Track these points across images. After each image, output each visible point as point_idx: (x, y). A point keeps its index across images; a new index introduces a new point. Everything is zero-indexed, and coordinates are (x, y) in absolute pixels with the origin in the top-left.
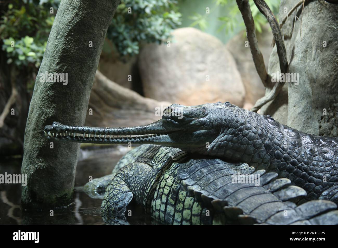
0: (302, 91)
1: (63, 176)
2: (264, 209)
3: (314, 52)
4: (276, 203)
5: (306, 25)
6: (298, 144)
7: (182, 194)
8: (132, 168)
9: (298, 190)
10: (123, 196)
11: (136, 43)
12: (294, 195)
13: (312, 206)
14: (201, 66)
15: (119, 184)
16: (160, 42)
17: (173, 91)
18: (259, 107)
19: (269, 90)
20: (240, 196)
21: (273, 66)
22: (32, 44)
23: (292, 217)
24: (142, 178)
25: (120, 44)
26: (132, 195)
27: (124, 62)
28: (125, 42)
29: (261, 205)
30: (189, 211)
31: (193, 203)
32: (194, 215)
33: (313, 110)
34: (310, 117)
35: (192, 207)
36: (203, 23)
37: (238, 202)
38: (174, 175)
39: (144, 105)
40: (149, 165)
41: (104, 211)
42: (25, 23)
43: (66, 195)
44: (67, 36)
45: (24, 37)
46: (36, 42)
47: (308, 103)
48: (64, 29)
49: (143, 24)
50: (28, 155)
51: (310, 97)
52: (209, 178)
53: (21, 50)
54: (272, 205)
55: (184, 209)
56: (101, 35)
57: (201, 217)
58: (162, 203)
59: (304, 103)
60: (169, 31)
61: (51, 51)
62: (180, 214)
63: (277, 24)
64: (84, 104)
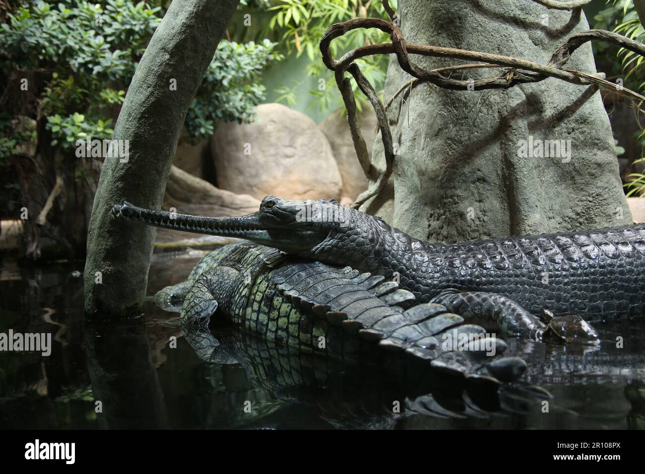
0: (410, 184)
1: (135, 282)
2: (369, 314)
3: (423, 141)
4: (383, 308)
5: (414, 110)
6: (409, 250)
7: (278, 300)
8: (216, 272)
9: (406, 294)
10: (206, 305)
11: (211, 122)
12: (401, 299)
13: (420, 310)
14: (289, 151)
15: (201, 291)
16: (240, 121)
17: (254, 181)
18: (361, 203)
19: (373, 183)
20: (344, 301)
21: (377, 155)
22: (82, 122)
23: (401, 321)
24: (228, 283)
25: (191, 123)
26: (217, 304)
27: (193, 144)
28: (197, 120)
29: (367, 310)
30: (285, 320)
31: (291, 310)
32: (292, 323)
33: (422, 207)
34: (419, 215)
35: (289, 315)
36: (291, 97)
37: (342, 307)
38: (268, 279)
39: (219, 198)
40: (236, 269)
41: (183, 322)
42: (74, 96)
43: (137, 304)
44: (140, 119)
45: (73, 114)
46: (87, 120)
47: (416, 198)
48: (137, 110)
49: (220, 98)
50: (92, 258)
51: (418, 192)
52: (308, 283)
53: (69, 130)
54: (379, 310)
55: (279, 317)
56: (180, 117)
57: (299, 325)
58: (253, 311)
59: (412, 198)
60: (251, 109)
61: (121, 135)
62: (275, 323)
63: (382, 107)
64: (159, 197)
